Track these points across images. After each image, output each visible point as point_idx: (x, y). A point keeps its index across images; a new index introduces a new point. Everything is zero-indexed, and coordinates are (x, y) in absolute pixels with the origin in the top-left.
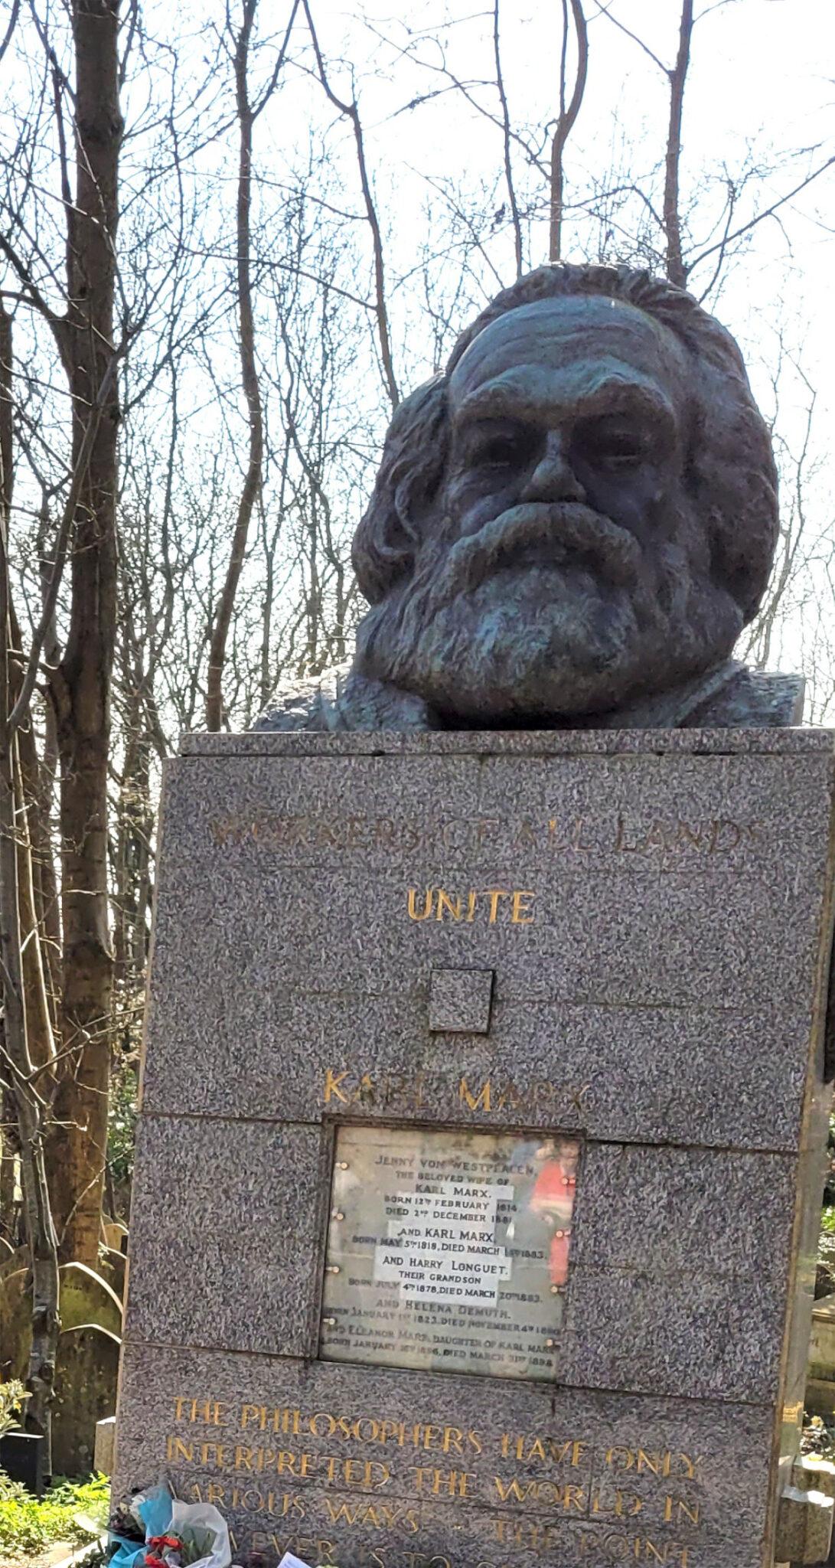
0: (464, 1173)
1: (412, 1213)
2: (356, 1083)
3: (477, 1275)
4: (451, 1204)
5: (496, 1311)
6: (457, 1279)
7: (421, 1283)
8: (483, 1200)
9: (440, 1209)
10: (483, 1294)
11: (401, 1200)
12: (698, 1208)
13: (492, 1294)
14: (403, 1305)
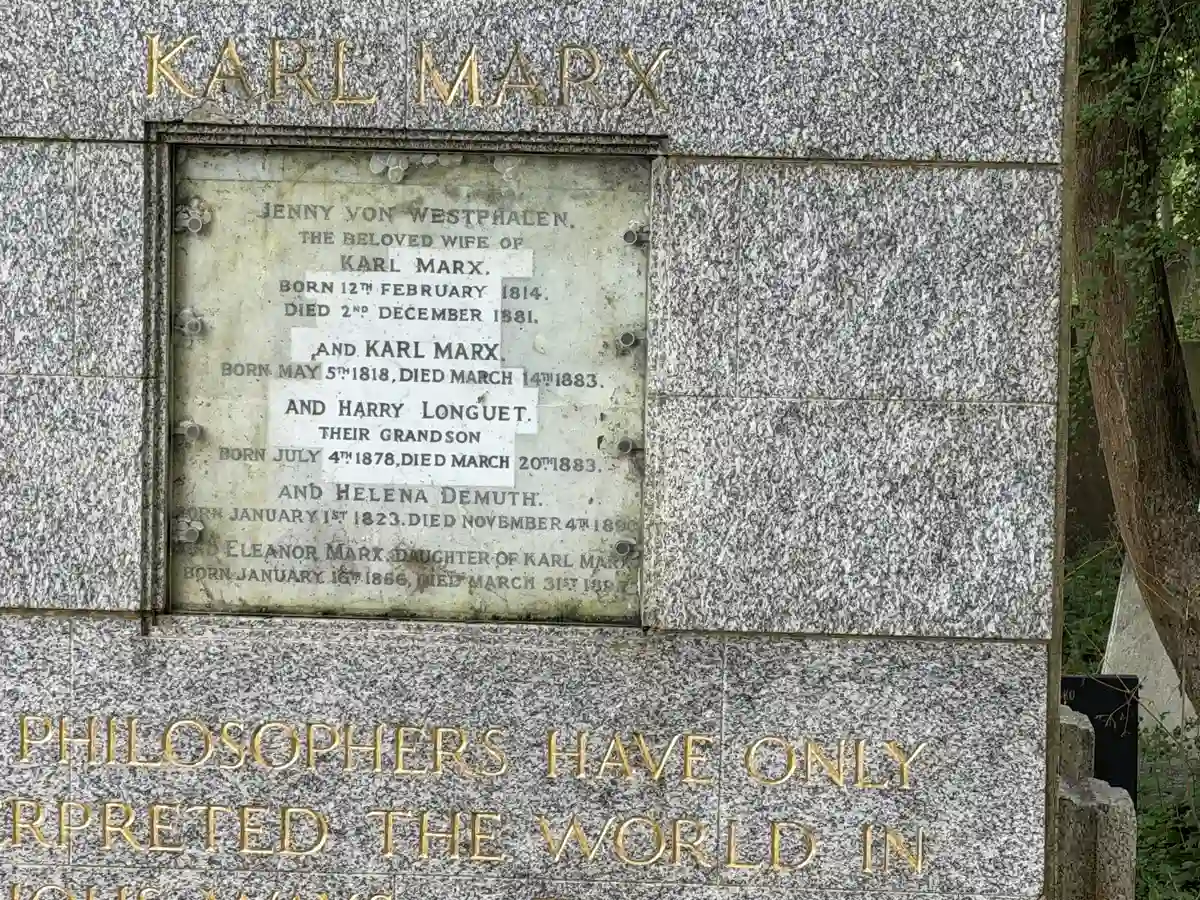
0: (436, 229)
1: (337, 313)
2: (209, 58)
3: (472, 426)
4: (412, 290)
5: (514, 494)
6: (434, 436)
7: (362, 447)
8: (475, 280)
9: (391, 300)
10: (486, 461)
11: (312, 287)
12: (887, 276)
13: (504, 462)
14: (330, 495)
